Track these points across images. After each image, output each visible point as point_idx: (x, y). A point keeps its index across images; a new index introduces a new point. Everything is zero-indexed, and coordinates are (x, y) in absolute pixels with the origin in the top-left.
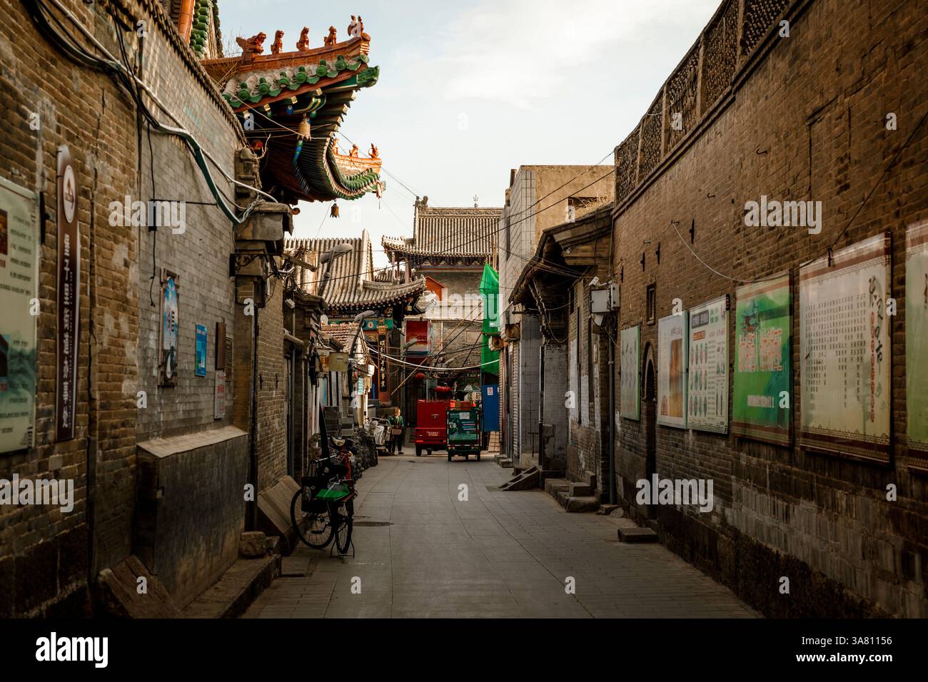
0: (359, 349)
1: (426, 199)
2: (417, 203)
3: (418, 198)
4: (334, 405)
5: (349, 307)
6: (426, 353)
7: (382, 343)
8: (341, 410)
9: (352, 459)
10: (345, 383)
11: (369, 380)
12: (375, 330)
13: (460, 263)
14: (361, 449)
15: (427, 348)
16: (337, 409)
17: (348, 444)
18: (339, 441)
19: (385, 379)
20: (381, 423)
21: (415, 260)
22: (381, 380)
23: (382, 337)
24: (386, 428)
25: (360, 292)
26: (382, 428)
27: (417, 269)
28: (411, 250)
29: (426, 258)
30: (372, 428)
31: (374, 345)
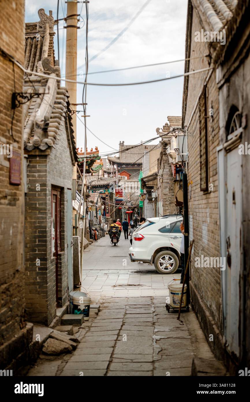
0: (99, 201)
1: (123, 142)
2: (120, 143)
3: (120, 142)
4: (92, 219)
5: (96, 186)
6: (122, 200)
7: (107, 197)
8: (94, 220)
9: (97, 233)
10: (95, 212)
11: (103, 210)
12: (105, 193)
13: (136, 166)
14: (100, 231)
15: (122, 198)
16: (93, 220)
17: (96, 229)
18: (94, 228)
19: (108, 210)
20: (106, 224)
21: (119, 165)
22: (107, 210)
23: (107, 196)
24: (108, 226)
25: (99, 181)
26: (106, 226)
27: (120, 168)
28: (118, 161)
29: (124, 164)
30: (103, 226)
31: (104, 199)
